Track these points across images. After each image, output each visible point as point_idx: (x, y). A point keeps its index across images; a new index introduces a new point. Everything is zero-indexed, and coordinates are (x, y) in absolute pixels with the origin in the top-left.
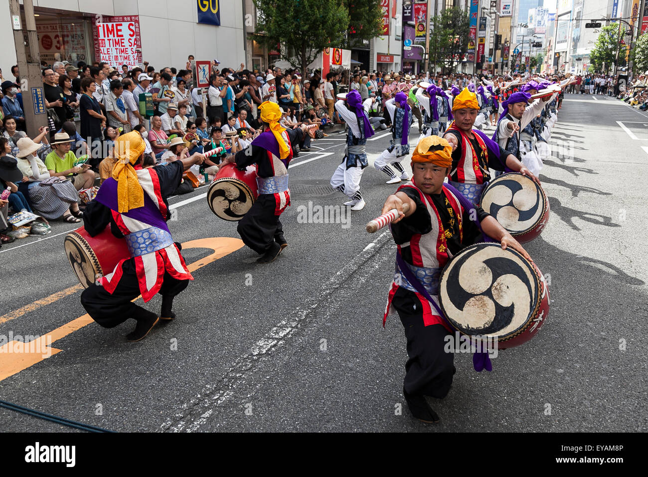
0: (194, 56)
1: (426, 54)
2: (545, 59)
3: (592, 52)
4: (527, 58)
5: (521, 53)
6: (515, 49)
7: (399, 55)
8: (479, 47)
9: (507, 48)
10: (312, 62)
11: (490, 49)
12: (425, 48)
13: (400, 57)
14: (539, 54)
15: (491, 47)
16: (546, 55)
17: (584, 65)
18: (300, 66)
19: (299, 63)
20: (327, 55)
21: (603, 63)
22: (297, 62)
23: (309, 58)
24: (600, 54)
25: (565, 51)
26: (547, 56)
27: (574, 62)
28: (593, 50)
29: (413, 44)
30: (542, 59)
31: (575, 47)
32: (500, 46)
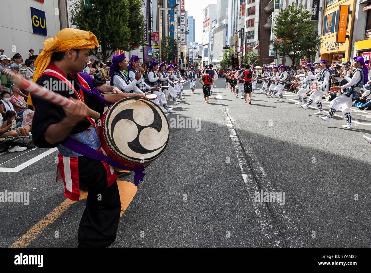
0: (33, 50)
1: (160, 57)
4: (194, 63)
7: (142, 59)
10: (109, 57)
12: (159, 54)
13: (142, 60)
17: (216, 67)
18: (103, 59)
19: (102, 57)
20: (118, 53)
21: (227, 65)
22: (101, 56)
23: (108, 54)
24: (226, 62)
25: (207, 60)
29: (153, 52)
31: (211, 59)
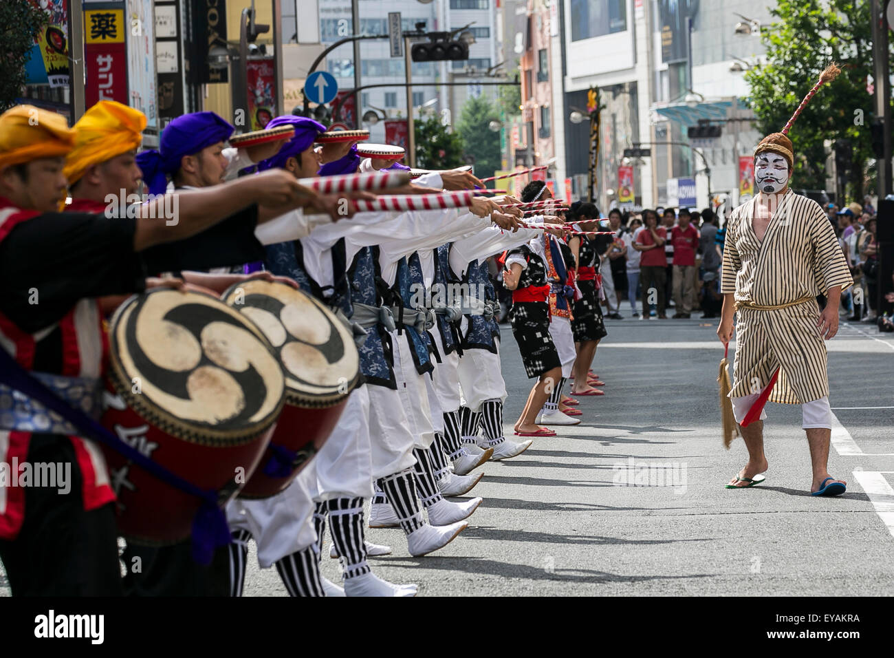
2: (515, 136)
3: (758, 81)
5: (353, 94)
6: (312, 76)
8: (93, 68)
9: (265, 70)
11: (162, 78)
14: (476, 108)
15: (169, 65)
16: (515, 110)
26: (522, 119)
27: (686, 151)
28: (760, 74)
30: (496, 136)
32: (221, 57)
